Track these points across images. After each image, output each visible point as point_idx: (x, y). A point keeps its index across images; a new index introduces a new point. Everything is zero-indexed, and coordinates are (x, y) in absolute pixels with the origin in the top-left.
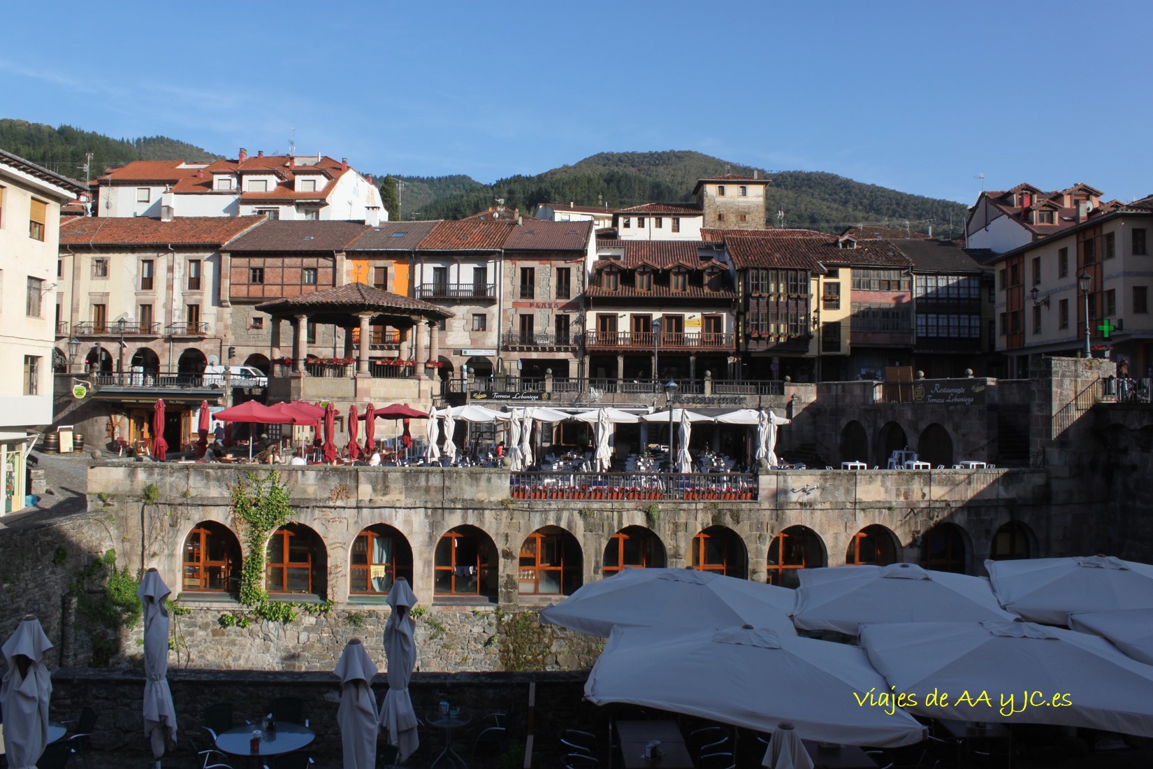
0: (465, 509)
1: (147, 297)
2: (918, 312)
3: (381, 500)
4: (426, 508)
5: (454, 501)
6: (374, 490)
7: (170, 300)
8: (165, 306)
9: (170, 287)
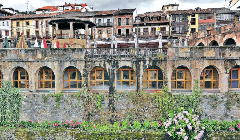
0: (71, 61)
1: (37, 30)
2: (216, 24)
3: (45, 59)
4: (58, 61)
5: (67, 58)
6: (42, 55)
7: (42, 30)
8: (41, 31)
9: (42, 27)
